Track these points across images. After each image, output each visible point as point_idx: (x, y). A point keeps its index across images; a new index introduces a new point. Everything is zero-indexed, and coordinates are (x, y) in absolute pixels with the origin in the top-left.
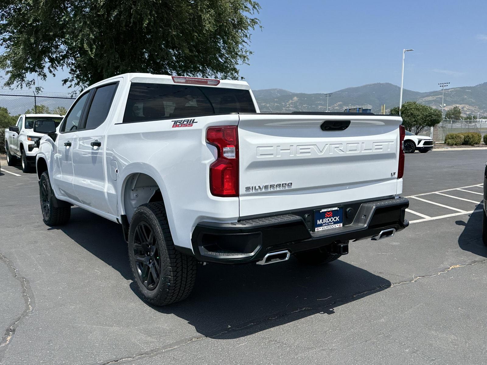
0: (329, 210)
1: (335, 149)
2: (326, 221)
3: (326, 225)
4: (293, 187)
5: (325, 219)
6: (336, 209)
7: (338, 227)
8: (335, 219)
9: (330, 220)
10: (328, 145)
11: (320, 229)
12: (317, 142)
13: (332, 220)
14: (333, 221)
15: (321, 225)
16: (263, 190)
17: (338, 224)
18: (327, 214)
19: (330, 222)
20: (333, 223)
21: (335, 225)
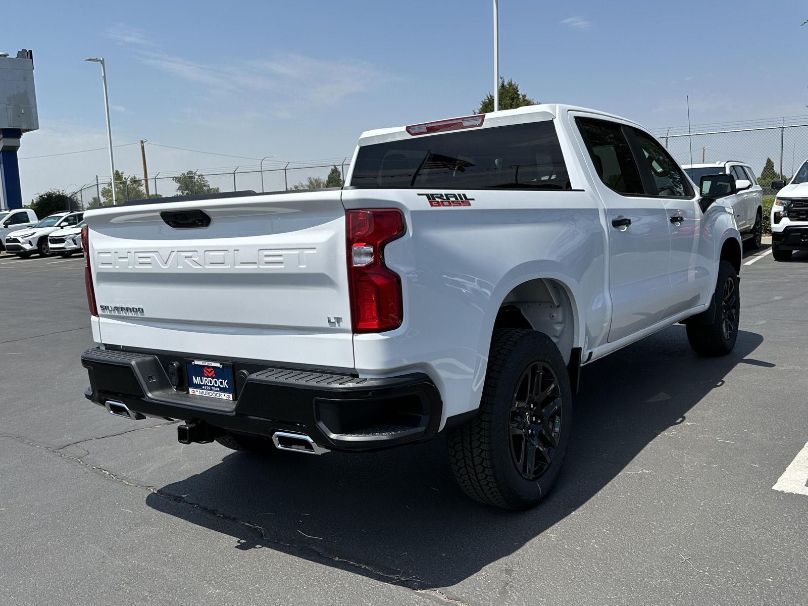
0: (206, 363)
1: (186, 260)
2: (207, 381)
3: (208, 390)
4: (147, 314)
5: (205, 378)
6: (218, 365)
7: (225, 398)
8: (221, 383)
9: (213, 382)
10: (174, 253)
11: (198, 392)
12: (159, 248)
13: (216, 382)
14: (219, 387)
15: (199, 386)
16: (116, 313)
17: (226, 394)
18: (207, 371)
19: (213, 386)
20: (218, 389)
21: (220, 393)
